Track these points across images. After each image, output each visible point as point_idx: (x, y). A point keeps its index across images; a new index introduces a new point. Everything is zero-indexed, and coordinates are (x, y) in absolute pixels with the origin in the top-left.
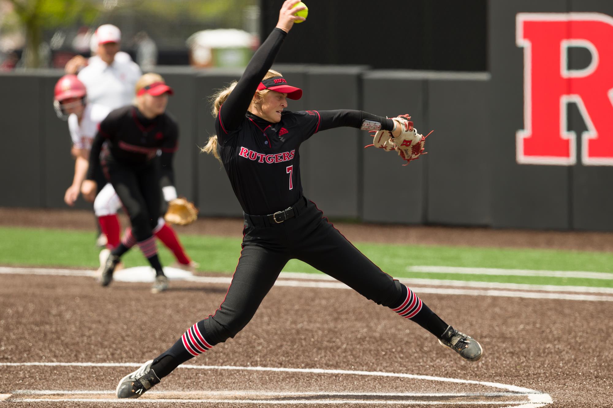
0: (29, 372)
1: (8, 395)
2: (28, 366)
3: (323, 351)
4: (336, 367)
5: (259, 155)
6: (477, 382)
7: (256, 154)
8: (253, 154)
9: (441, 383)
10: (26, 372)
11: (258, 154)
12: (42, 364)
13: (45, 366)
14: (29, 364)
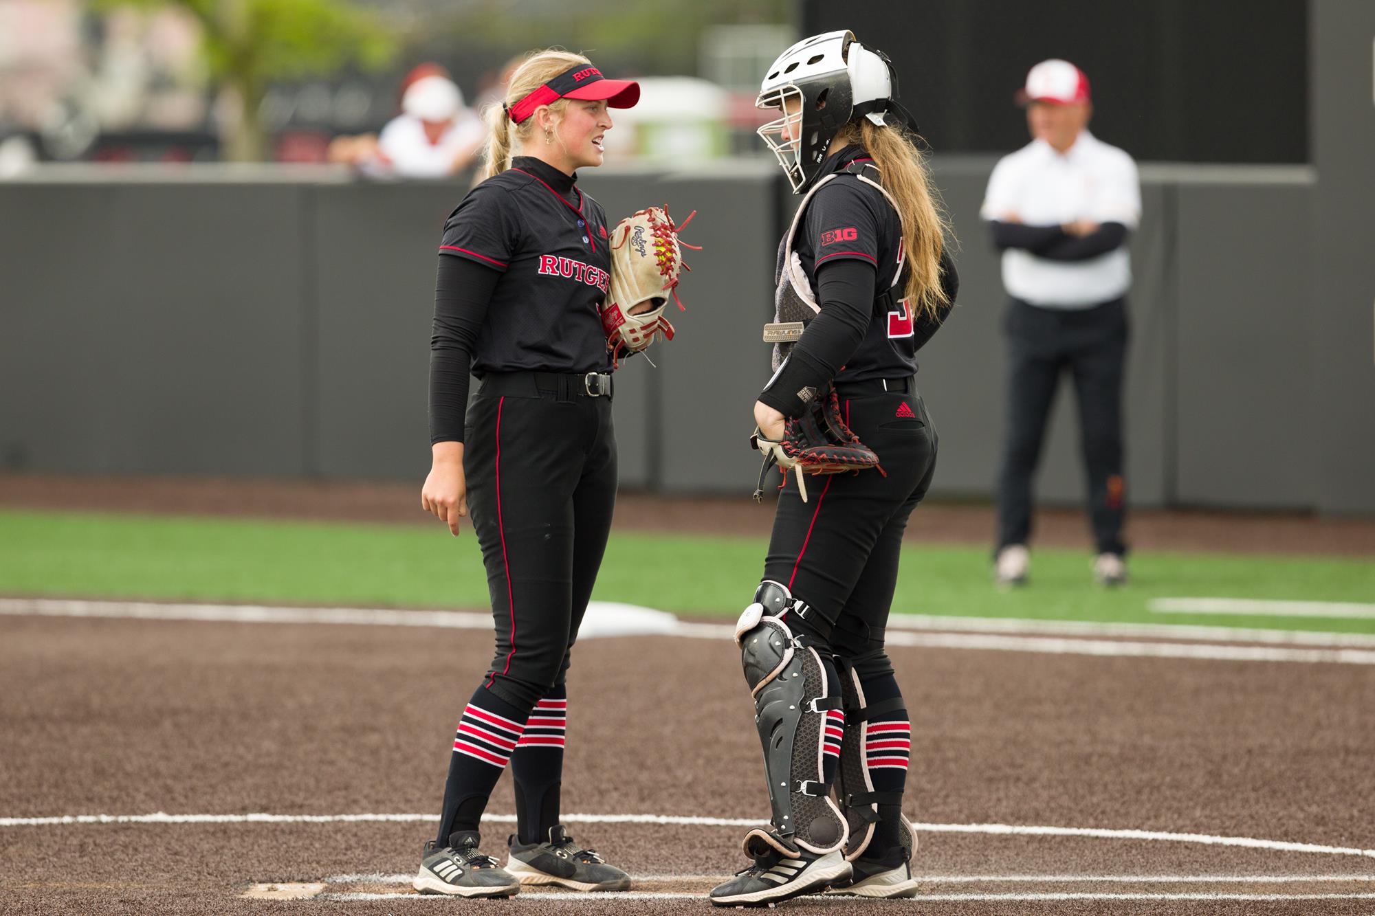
0: (355, 835)
1: (316, 888)
2: (350, 822)
3: (1002, 785)
4: (1038, 819)
5: (576, 263)
6: (1358, 852)
7: (571, 262)
8: (567, 264)
9: (1279, 854)
10: (349, 835)
11: (574, 262)
12: (382, 817)
13: (388, 821)
14: (352, 818)
